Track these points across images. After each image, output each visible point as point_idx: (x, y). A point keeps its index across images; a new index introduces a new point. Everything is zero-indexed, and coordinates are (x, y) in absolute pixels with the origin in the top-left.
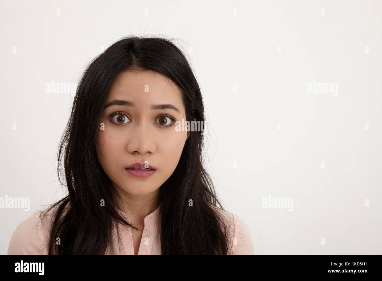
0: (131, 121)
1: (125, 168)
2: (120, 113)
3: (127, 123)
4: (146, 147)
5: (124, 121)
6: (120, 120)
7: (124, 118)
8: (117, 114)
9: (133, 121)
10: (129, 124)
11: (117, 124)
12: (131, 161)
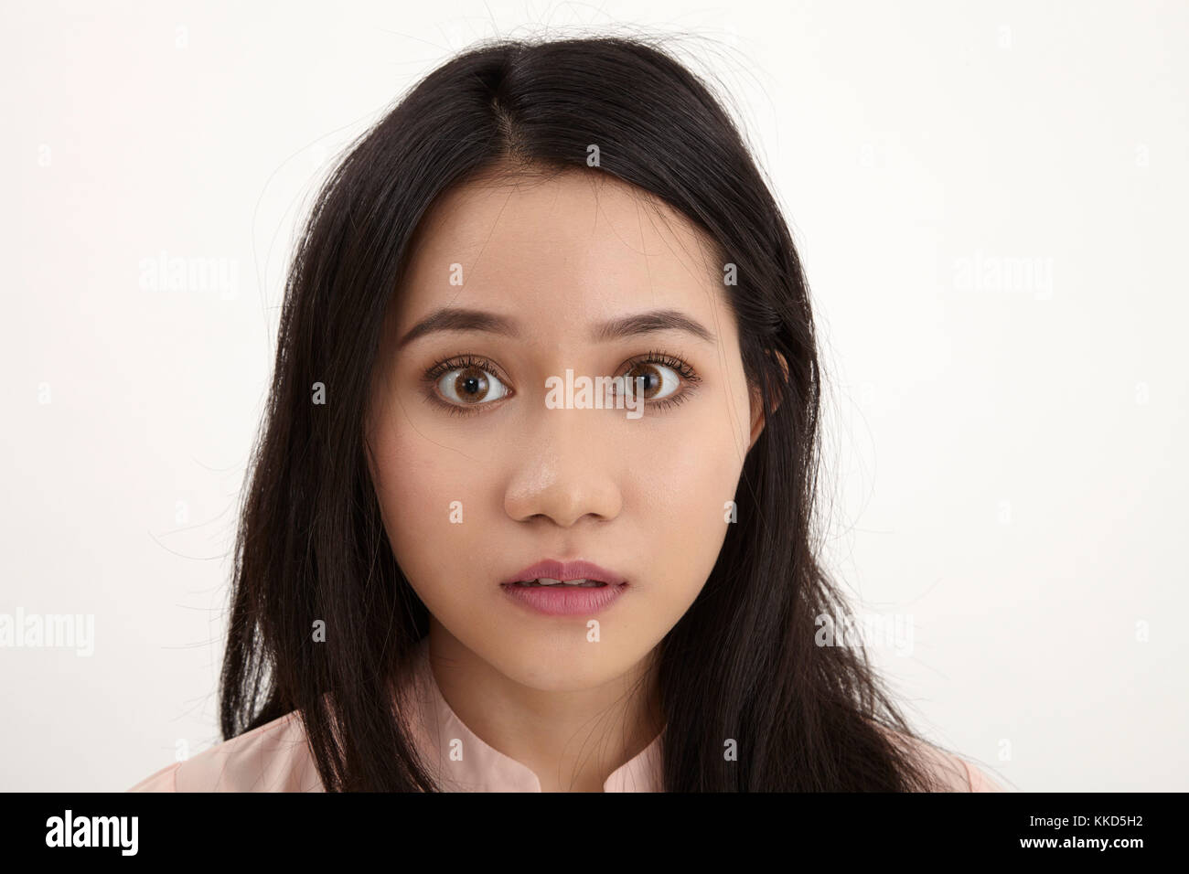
0: (512, 392)
1: (502, 585)
2: (466, 361)
3: (494, 401)
4: (578, 498)
5: (484, 393)
6: (470, 389)
7: (486, 379)
8: (452, 369)
9: (521, 391)
10: (506, 403)
11: (455, 408)
12: (521, 551)
